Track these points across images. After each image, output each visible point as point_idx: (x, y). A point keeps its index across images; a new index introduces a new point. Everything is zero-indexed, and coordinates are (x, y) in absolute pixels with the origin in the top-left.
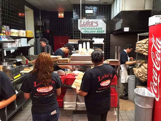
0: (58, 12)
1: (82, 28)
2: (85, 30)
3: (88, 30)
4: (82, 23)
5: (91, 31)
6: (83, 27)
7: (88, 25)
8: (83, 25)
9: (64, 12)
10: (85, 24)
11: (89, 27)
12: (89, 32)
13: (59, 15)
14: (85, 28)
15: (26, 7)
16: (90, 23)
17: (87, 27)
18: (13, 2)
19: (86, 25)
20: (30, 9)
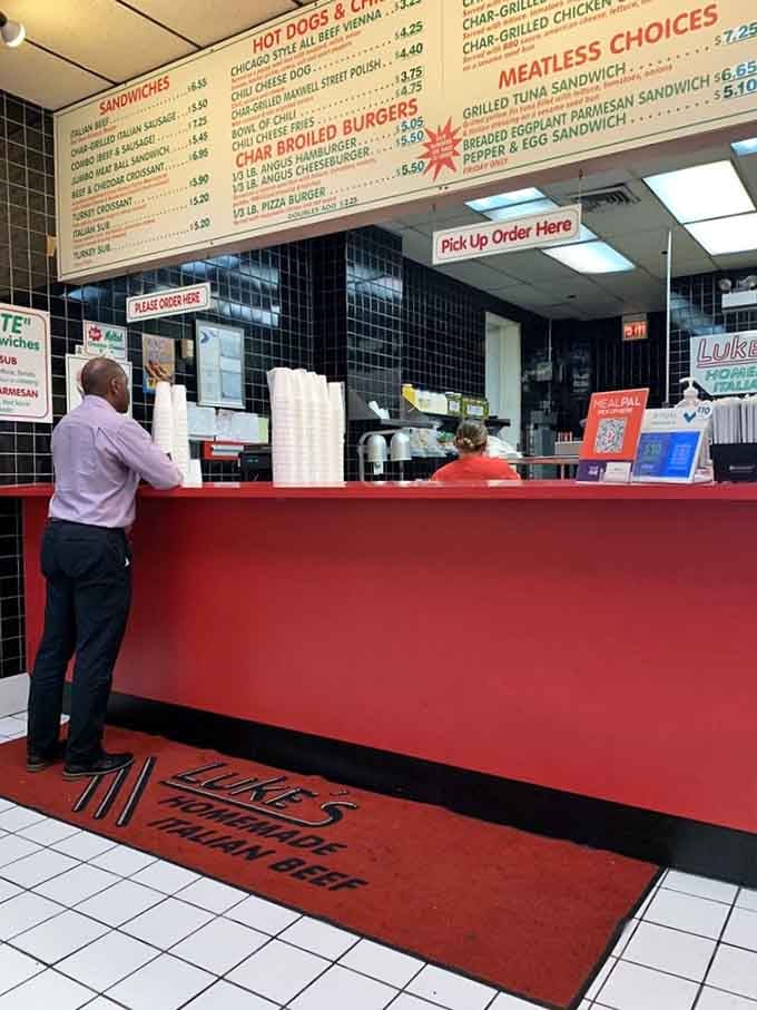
0: (624, 319)
1: (709, 372)
2: (723, 381)
3: (735, 380)
4: (709, 351)
5: (747, 382)
6: (712, 370)
7: (738, 358)
8: (713, 360)
9: (648, 314)
10: (721, 353)
11: (739, 367)
12: (742, 386)
13: (627, 329)
14: (722, 371)
15: (490, 318)
16: (746, 350)
17: (731, 368)
18: (444, 307)
19: (728, 358)
20: (511, 323)
